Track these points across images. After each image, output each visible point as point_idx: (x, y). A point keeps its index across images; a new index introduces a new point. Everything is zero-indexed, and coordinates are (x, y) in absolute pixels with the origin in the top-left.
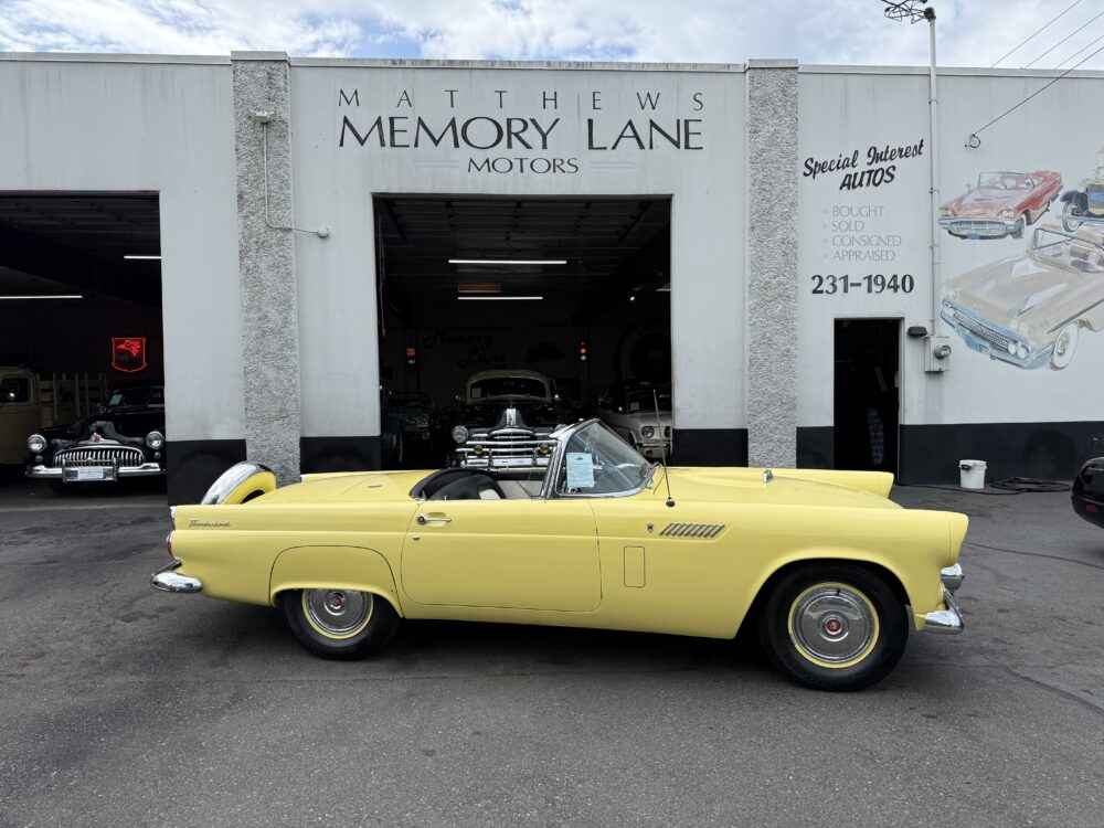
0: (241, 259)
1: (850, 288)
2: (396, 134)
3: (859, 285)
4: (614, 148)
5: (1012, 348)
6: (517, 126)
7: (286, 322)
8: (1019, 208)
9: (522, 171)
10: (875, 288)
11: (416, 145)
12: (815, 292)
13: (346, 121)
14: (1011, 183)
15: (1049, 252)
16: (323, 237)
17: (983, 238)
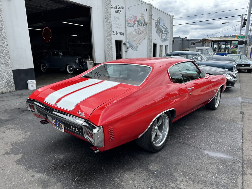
1: (117, 34)
3: (118, 33)
5: (133, 47)
7: (2, 29)
8: (134, 22)
10: (120, 34)
12: (113, 34)
14: (133, 17)
15: (136, 30)
17: (130, 27)
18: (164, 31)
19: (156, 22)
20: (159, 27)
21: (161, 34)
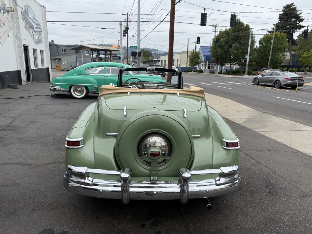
18: (36, 28)
19: (23, 11)
20: (29, 20)
21: (33, 32)
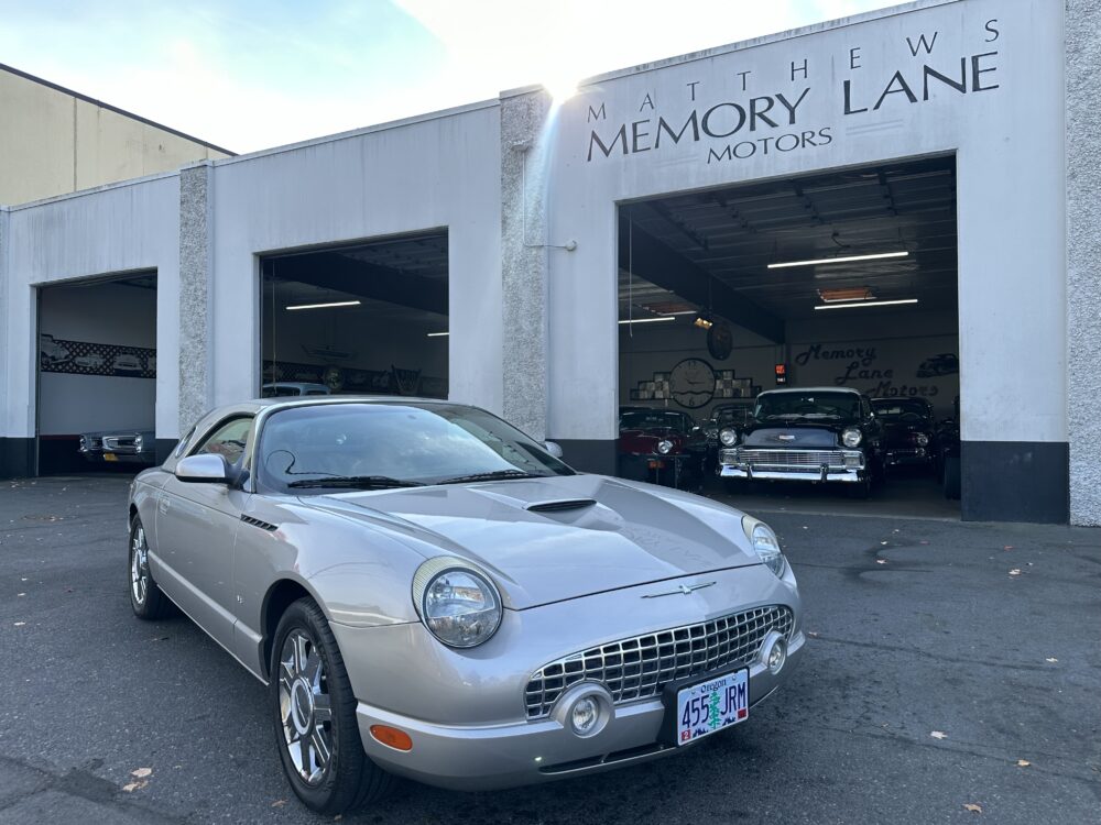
0: (504, 278)
2: (638, 139)
4: (877, 107)
6: (761, 106)
7: (536, 331)
9: (766, 152)
11: (657, 146)
13: (594, 135)
16: (572, 250)
